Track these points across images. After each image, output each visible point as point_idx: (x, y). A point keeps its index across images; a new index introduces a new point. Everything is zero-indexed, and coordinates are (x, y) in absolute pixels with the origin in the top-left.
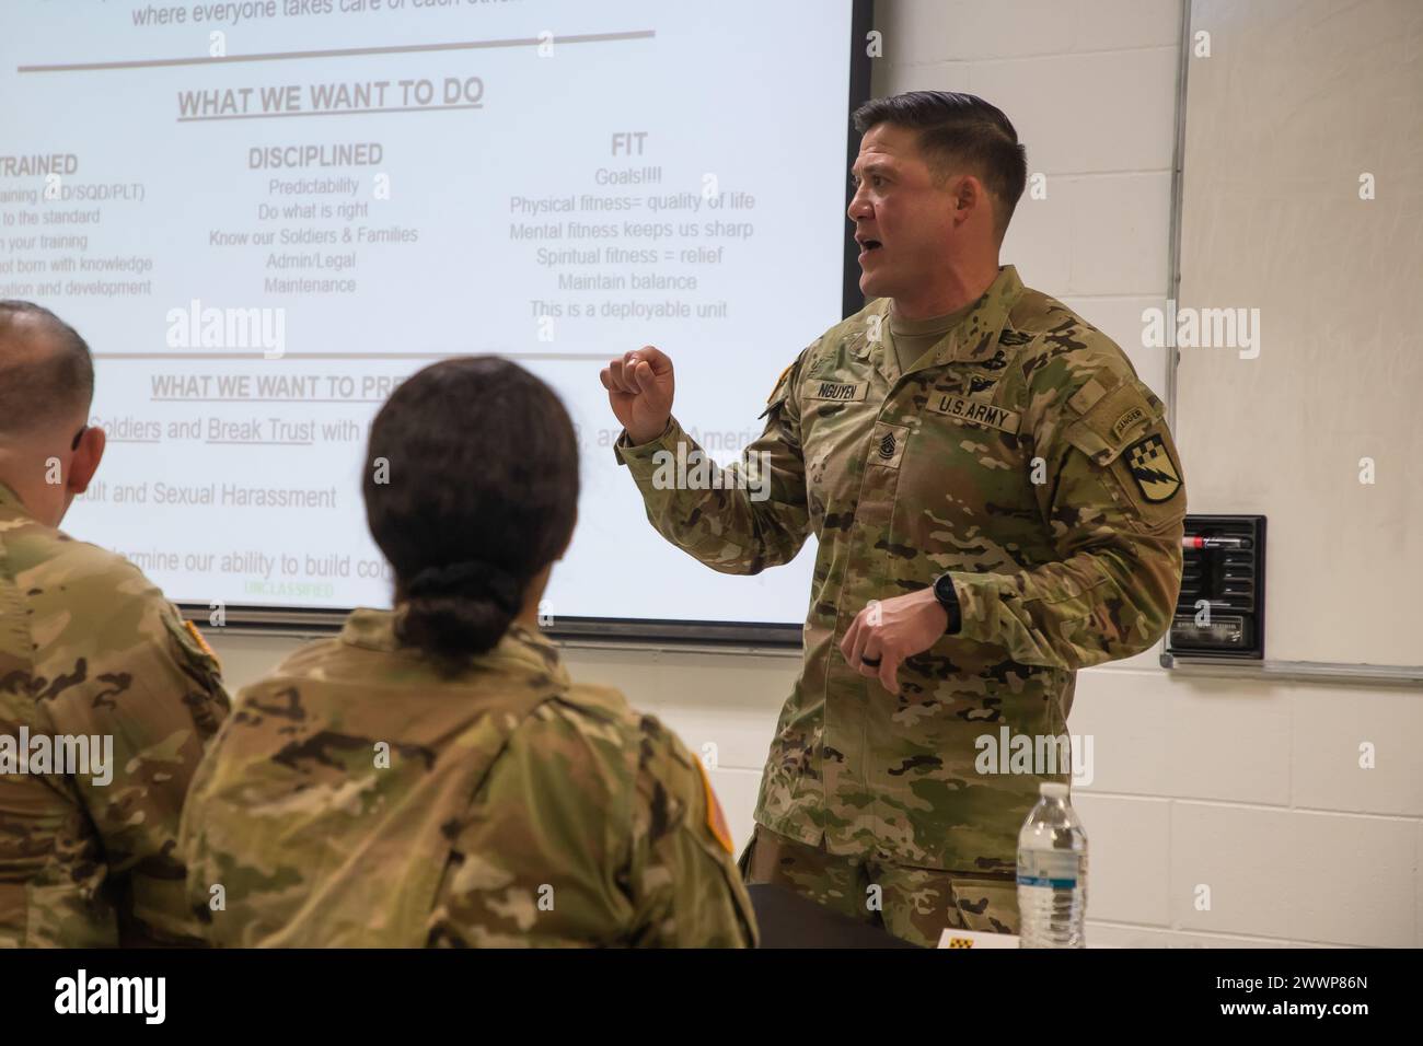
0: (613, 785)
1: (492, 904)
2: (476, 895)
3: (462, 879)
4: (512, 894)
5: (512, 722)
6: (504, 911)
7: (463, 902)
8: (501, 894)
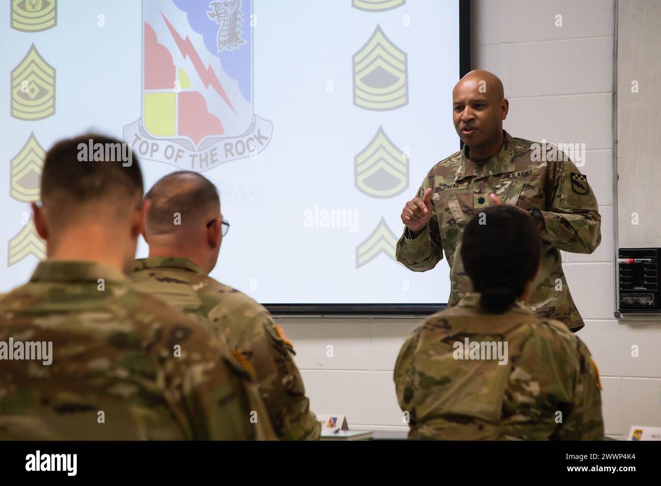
0: (569, 351)
1: (524, 386)
2: (518, 381)
3: (514, 376)
4: (531, 383)
5: (534, 326)
6: (528, 389)
7: (513, 383)
8: (527, 383)
